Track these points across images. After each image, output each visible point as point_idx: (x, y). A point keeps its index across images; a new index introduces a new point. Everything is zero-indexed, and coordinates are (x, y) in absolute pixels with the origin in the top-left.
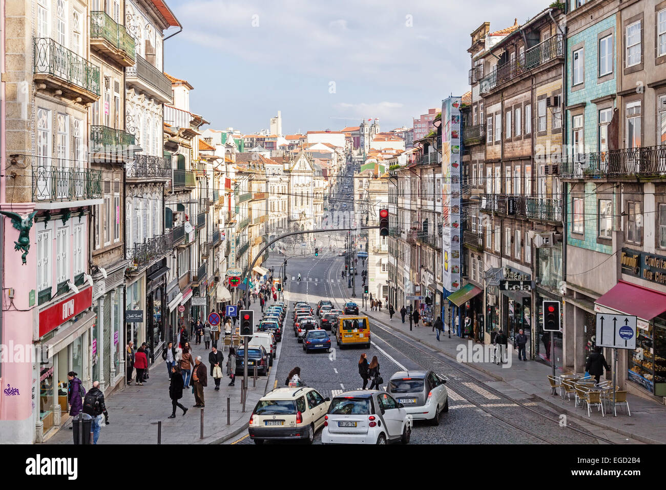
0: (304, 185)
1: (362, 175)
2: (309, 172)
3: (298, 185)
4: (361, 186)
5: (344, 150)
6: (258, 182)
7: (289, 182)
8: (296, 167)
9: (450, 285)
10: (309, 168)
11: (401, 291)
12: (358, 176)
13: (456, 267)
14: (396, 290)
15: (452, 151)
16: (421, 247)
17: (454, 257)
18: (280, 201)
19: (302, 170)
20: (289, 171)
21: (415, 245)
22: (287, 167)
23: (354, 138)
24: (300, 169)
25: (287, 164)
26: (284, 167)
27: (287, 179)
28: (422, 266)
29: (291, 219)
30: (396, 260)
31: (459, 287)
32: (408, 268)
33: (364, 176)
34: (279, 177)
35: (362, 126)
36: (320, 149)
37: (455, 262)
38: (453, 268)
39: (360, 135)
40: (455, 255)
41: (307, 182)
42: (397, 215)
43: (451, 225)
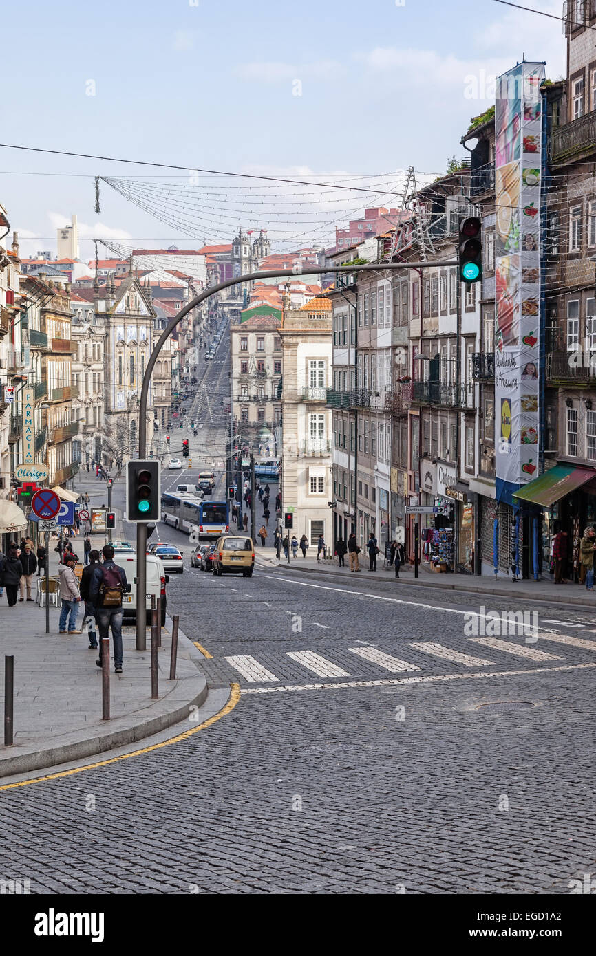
0: (135, 344)
1: (246, 326)
2: (144, 317)
3: (123, 343)
4: (244, 349)
5: (205, 284)
6: (58, 317)
7: (106, 336)
8: (121, 308)
9: (519, 469)
10: (144, 310)
11: (367, 516)
12: (239, 328)
13: (532, 430)
14: (354, 517)
15: (524, 180)
16: (420, 417)
17: (527, 410)
18: (91, 374)
19: (132, 313)
20: (106, 316)
21: (405, 417)
22: (102, 306)
23: (222, 266)
24: (128, 313)
25: (104, 302)
26: (96, 307)
27: (103, 331)
28: (425, 455)
29: (112, 410)
30: (353, 459)
31: (536, 473)
32: (384, 468)
33: (250, 328)
34: (87, 325)
35: (237, 242)
36: (162, 279)
37: (531, 420)
38: (524, 434)
39: (234, 260)
40: (529, 405)
41: (141, 338)
42: (356, 366)
43: (520, 341)
